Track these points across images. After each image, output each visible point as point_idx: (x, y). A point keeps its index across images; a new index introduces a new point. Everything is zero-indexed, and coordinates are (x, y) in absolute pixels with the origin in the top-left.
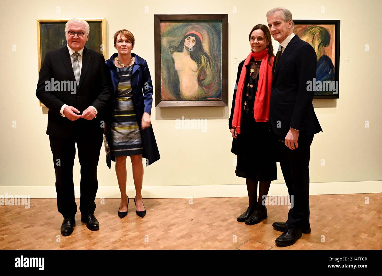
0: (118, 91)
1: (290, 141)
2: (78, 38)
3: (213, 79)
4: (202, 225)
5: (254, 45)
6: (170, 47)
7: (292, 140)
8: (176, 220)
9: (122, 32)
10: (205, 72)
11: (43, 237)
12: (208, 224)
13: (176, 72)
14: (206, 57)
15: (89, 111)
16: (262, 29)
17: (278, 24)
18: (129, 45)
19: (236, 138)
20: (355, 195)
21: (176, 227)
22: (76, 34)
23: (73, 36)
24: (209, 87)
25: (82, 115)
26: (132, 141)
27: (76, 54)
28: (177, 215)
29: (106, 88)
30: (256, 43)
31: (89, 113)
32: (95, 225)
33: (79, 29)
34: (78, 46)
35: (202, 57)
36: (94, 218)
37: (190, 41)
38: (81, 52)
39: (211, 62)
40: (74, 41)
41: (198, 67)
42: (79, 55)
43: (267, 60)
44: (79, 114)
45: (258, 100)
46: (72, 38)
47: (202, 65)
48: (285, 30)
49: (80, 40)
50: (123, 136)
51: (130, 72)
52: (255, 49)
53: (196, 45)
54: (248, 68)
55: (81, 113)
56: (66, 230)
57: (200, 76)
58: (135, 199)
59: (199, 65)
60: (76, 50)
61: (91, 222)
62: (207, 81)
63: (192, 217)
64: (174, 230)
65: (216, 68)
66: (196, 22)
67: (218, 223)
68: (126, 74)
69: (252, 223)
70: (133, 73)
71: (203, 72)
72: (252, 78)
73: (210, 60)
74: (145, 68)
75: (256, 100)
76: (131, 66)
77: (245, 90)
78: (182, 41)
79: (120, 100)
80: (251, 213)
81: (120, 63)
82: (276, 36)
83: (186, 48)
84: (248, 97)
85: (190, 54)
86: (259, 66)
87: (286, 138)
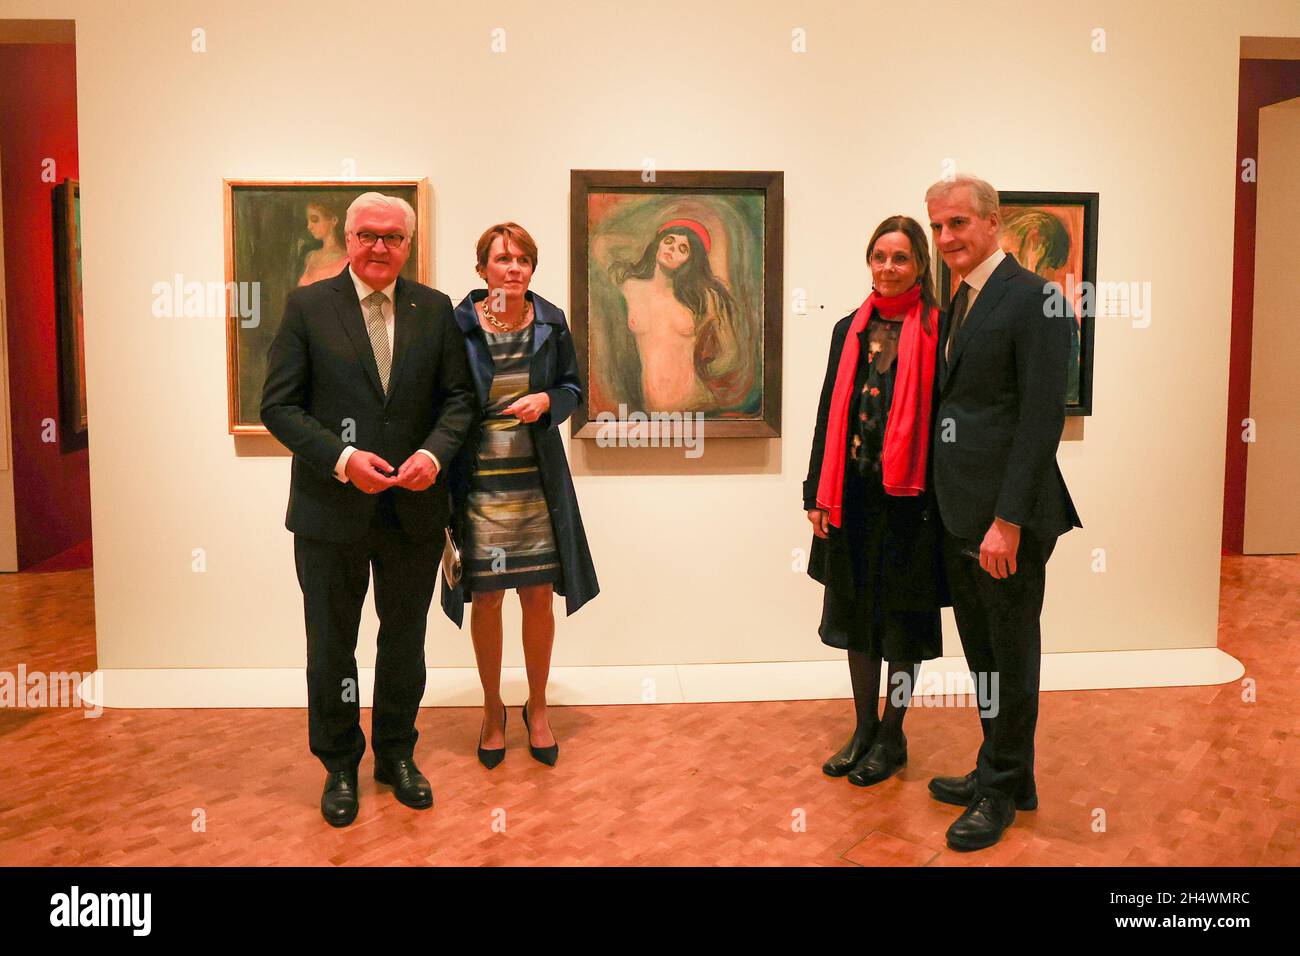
1: (996, 556)
2: (385, 250)
3: (739, 355)
4: (729, 786)
5: (882, 277)
6: (616, 265)
7: (1002, 554)
8: (648, 774)
9: (509, 231)
10: (715, 339)
11: (274, 830)
12: (744, 785)
13: (632, 340)
14: (719, 294)
15: (419, 466)
16: (906, 231)
19: (824, 537)
20: (1140, 691)
21: (655, 796)
22: (380, 240)
23: (371, 248)
24: (725, 381)
25: (399, 476)
26: (530, 545)
27: (376, 297)
28: (648, 756)
29: (461, 393)
30: (890, 272)
31: (418, 471)
32: (420, 790)
33: (388, 224)
34: (384, 274)
35: (708, 295)
36: (414, 771)
37: (672, 249)
38: (389, 291)
39: (733, 309)
40: (372, 261)
41: (697, 322)
42: (386, 298)
43: (918, 315)
44: (389, 475)
45: (896, 434)
46: (369, 251)
47: (707, 319)
48: (979, 239)
49: (390, 259)
51: (523, 348)
52: (884, 287)
53: (691, 258)
54: (864, 339)
55: (395, 473)
56: (341, 809)
57: (702, 349)
58: (524, 708)
59: (697, 319)
60: (376, 285)
61: (406, 781)
62: (721, 365)
63: (693, 764)
64: (650, 804)
65: (747, 326)
66: (692, 193)
67: (771, 781)
68: (513, 352)
69: (869, 780)
70: (537, 348)
71: (709, 337)
72: (875, 368)
73: (731, 302)
74: (563, 333)
75: (889, 432)
76: (525, 329)
77: (856, 402)
78: (651, 244)
79: (496, 427)
80: (863, 752)
81: (494, 319)
82: (955, 258)
83: (663, 267)
84: (864, 423)
85: (674, 286)
86: (894, 335)
87: (983, 546)
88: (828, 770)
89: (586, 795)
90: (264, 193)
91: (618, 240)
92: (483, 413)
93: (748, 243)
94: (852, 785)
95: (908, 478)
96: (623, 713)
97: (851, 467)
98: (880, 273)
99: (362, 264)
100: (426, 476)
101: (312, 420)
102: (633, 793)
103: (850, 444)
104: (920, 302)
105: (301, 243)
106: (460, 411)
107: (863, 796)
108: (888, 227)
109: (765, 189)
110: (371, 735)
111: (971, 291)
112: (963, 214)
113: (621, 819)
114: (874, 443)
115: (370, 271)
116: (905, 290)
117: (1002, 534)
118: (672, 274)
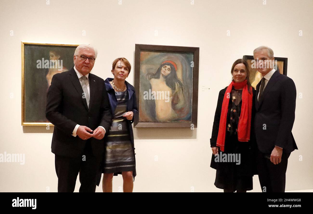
1: (275, 157)
3: (185, 103)
5: (237, 77)
6: (149, 74)
7: (278, 157)
10: (178, 98)
14: (179, 84)
16: (244, 63)
18: (126, 72)
22: (88, 59)
24: (181, 110)
25: (94, 134)
26: (126, 159)
30: (240, 75)
31: (100, 132)
33: (91, 54)
35: (176, 84)
37: (165, 70)
39: (183, 88)
40: (84, 66)
46: (84, 63)
47: (176, 91)
49: (89, 66)
51: (125, 97)
57: (174, 100)
59: (173, 91)
60: (84, 74)
62: (179, 105)
68: (122, 98)
71: (176, 97)
72: (234, 104)
73: (183, 86)
75: (240, 123)
76: (125, 91)
77: (229, 114)
78: (159, 69)
79: (116, 121)
83: (163, 75)
84: (232, 120)
85: (166, 81)
86: (240, 94)
87: (272, 154)
91: (149, 66)
93: (188, 69)
95: (246, 137)
97: (227, 133)
98: (236, 75)
99: (80, 67)
100: (103, 134)
103: (227, 126)
104: (247, 85)
108: (238, 62)
109: (194, 52)
111: (265, 81)
114: (235, 126)
115: (83, 69)
116: (243, 81)
117: (277, 151)
118: (166, 77)
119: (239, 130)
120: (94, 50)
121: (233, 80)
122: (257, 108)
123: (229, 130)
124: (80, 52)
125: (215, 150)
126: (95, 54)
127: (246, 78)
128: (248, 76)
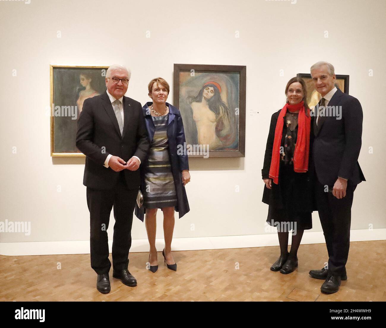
0: (153, 141)
1: (339, 190)
2: (122, 84)
3: (231, 129)
4: (240, 276)
5: (292, 97)
6: (189, 97)
7: (342, 190)
8: (210, 273)
9: (159, 80)
10: (223, 123)
12: (245, 275)
14: (224, 107)
17: (324, 77)
18: (165, 93)
19: (270, 188)
21: (215, 280)
22: (120, 81)
23: (118, 83)
24: (226, 138)
25: (127, 165)
26: (167, 192)
27: (117, 102)
28: (209, 267)
29: (145, 137)
30: (295, 96)
31: (135, 163)
32: (132, 280)
33: (123, 75)
35: (220, 107)
36: (129, 273)
37: (208, 92)
38: (121, 100)
39: (229, 112)
40: (117, 88)
41: (217, 117)
42: (120, 102)
43: (304, 112)
44: (124, 165)
46: (116, 85)
47: (220, 116)
48: (330, 83)
49: (123, 88)
50: (158, 187)
51: (165, 122)
52: (293, 101)
53: (214, 95)
57: (218, 127)
58: (163, 252)
59: (217, 116)
62: (224, 132)
63: (225, 269)
64: (214, 283)
65: (233, 119)
66: (216, 73)
67: (254, 274)
68: (162, 123)
69: (288, 272)
70: (169, 122)
71: (221, 122)
72: (289, 129)
73: (228, 111)
74: (179, 118)
75: (297, 150)
77: (283, 141)
78: (200, 91)
79: (155, 150)
80: (284, 262)
81: (155, 111)
82: (322, 89)
83: (205, 97)
84: (286, 148)
85: (209, 105)
86: (295, 118)
87: (334, 187)
88: (272, 269)
89: (191, 280)
90: (64, 70)
91: (190, 88)
92: (152, 145)
93: (234, 90)
94: (282, 274)
95: (303, 167)
96: (195, 253)
97: (282, 163)
98: (291, 96)
99: (113, 90)
100: (137, 165)
101: (95, 145)
102: (208, 279)
104: (303, 107)
105: (78, 88)
106: (145, 143)
107: (287, 277)
108: (293, 81)
109: (240, 72)
110: (112, 261)
111: (325, 101)
112: (325, 74)
113: (206, 287)
114: (290, 154)
115: (116, 92)
116: (299, 102)
117: (341, 183)
118: (208, 100)
119: (295, 159)
120: (127, 71)
121: (288, 101)
122: (316, 134)
123: (283, 159)
124: (112, 74)
125: (268, 182)
126: (128, 76)
127: (303, 99)
128: (305, 97)
